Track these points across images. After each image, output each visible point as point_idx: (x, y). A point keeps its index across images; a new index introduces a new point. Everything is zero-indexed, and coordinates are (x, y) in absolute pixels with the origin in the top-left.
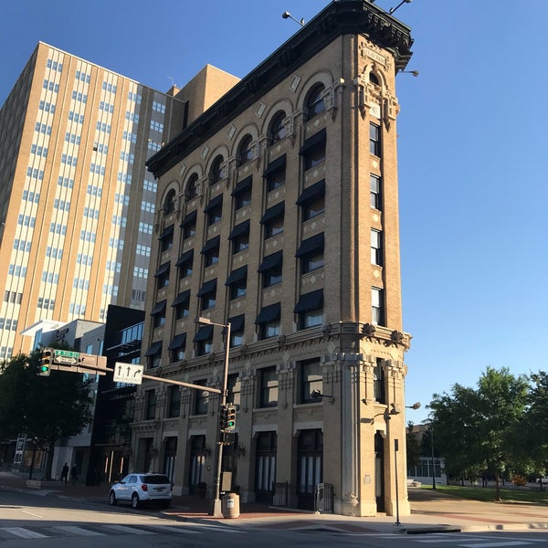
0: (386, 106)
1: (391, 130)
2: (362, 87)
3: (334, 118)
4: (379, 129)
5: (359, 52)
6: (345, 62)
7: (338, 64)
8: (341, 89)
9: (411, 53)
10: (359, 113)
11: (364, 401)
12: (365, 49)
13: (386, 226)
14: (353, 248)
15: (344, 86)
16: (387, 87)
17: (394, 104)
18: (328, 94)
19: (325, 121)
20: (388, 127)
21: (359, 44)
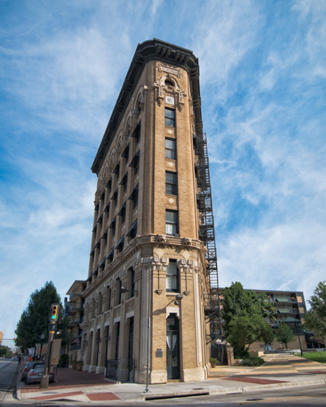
1: (182, 110)
2: (158, 88)
4: (174, 111)
5: (157, 69)
10: (156, 103)
11: (157, 292)
12: (161, 67)
13: (179, 169)
14: (151, 185)
15: (147, 90)
16: (179, 86)
20: (180, 109)
21: (157, 65)
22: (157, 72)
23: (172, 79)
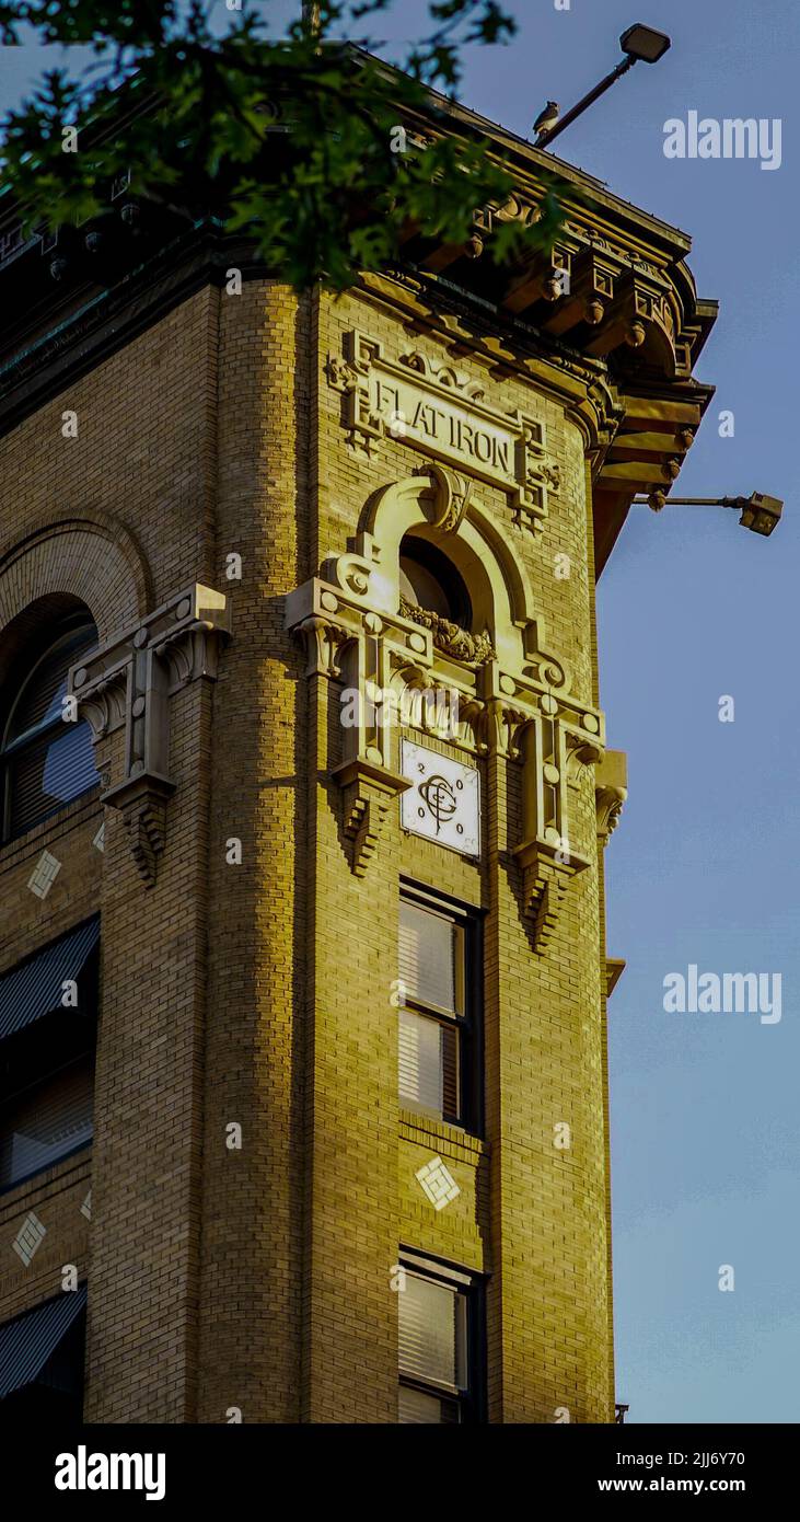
0: (521, 768)
1: (557, 935)
2: (347, 647)
3: (149, 857)
4: (474, 929)
5: (328, 401)
6: (233, 468)
7: (184, 481)
8: (199, 661)
9: (702, 396)
12: (370, 381)
15: (219, 641)
16: (529, 634)
17: (586, 754)
18: (118, 684)
19: (95, 868)
20: (534, 919)
21: (329, 346)
22: (329, 434)
23: (467, 532)
